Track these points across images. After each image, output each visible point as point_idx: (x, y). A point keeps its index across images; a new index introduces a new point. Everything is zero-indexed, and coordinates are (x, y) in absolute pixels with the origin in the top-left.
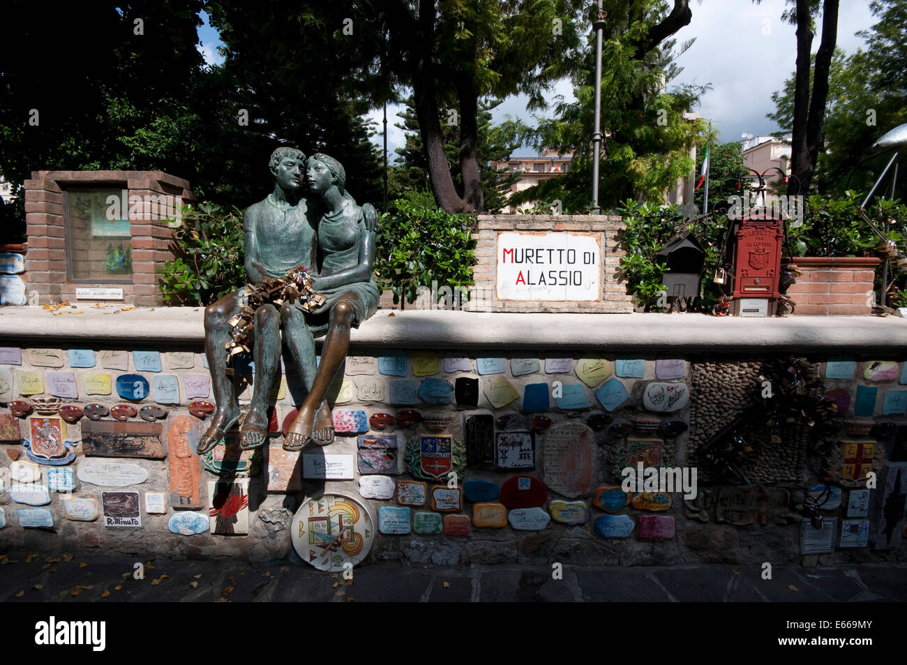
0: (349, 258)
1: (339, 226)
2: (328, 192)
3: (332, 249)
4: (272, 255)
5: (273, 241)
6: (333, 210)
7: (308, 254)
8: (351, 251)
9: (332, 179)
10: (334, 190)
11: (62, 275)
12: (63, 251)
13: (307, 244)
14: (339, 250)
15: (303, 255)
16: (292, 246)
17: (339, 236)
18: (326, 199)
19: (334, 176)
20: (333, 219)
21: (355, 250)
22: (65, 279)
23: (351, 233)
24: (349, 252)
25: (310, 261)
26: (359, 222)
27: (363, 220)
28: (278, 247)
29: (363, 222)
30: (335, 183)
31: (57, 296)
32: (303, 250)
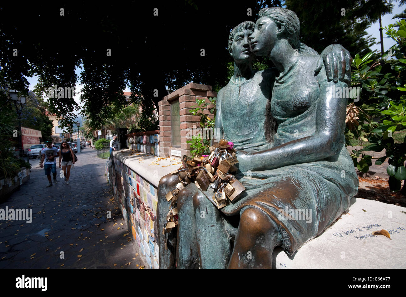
0: (303, 125)
1: (288, 86)
2: (274, 49)
3: (283, 117)
4: (229, 128)
5: (229, 115)
6: (283, 70)
7: (262, 124)
8: (306, 116)
9: (277, 32)
10: (283, 45)
11: (169, 143)
12: (170, 132)
13: (260, 114)
14: (291, 117)
15: (256, 126)
16: (244, 118)
17: (288, 99)
18: (273, 58)
19: (279, 26)
20: (281, 81)
21: (311, 113)
22: (170, 145)
23: (305, 92)
24: (302, 118)
25: (264, 132)
26: (317, 72)
27: (323, 69)
28: (233, 121)
29: (323, 73)
30: (283, 35)
31: (167, 153)
32: (255, 121)
